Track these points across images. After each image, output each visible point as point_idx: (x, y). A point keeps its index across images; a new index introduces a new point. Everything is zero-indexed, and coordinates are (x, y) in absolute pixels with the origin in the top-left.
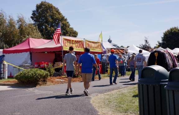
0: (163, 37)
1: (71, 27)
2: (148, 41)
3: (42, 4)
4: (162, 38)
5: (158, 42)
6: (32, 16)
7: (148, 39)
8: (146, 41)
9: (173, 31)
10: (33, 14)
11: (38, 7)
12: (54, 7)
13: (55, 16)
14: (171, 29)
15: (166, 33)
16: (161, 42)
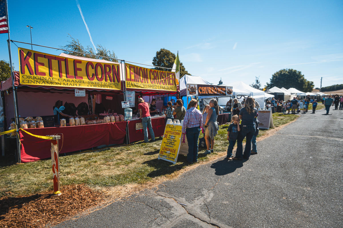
0: (272, 78)
1: (186, 70)
2: (259, 81)
3: (162, 51)
4: (271, 80)
5: (267, 83)
6: (153, 62)
7: (259, 79)
8: (257, 81)
9: (282, 73)
10: (153, 60)
11: (158, 54)
12: (172, 53)
13: (171, 61)
14: (281, 71)
15: (275, 75)
16: (269, 83)
